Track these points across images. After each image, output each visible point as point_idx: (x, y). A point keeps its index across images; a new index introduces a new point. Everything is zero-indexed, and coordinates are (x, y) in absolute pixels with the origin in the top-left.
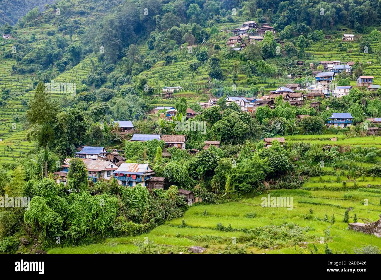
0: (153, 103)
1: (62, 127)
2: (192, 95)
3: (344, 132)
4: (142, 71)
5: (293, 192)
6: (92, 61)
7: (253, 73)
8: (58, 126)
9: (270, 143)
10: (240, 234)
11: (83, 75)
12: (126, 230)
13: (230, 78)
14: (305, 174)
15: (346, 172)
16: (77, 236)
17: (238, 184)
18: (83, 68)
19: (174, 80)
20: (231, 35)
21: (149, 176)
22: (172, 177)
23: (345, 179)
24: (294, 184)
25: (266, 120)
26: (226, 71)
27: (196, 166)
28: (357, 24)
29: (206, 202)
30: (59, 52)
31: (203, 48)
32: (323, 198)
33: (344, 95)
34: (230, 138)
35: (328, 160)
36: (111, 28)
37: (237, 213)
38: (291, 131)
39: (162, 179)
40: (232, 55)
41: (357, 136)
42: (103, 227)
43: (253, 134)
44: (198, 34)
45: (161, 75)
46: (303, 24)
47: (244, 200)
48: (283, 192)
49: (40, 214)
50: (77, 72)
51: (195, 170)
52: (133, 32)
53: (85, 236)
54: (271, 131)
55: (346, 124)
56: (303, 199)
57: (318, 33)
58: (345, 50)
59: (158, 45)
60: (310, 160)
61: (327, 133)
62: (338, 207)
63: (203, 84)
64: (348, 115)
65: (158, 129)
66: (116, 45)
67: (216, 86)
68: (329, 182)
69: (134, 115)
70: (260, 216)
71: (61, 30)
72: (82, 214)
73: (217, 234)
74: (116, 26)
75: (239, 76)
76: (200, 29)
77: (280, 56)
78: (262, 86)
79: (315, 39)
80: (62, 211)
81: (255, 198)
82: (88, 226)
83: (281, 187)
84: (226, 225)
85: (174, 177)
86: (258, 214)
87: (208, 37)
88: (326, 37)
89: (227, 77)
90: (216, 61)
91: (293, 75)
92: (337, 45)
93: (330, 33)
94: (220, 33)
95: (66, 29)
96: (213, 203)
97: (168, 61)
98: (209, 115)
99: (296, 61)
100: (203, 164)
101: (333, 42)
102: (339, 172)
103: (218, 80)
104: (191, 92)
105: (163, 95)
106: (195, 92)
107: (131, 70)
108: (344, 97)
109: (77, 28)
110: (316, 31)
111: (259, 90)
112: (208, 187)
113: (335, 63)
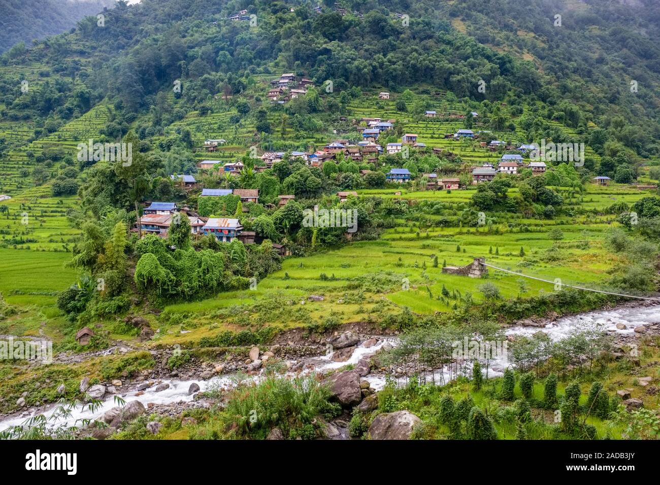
0: (196, 156)
1: (126, 182)
2: (238, 148)
3: (404, 186)
4: (172, 122)
5: (375, 243)
6: (108, 108)
7: (300, 127)
8: (120, 181)
9: (345, 197)
10: (346, 283)
11: (99, 124)
12: (236, 284)
13: (278, 131)
14: (380, 226)
15: (417, 224)
16: (190, 293)
17: (323, 237)
18: (97, 116)
19: (214, 132)
20: (269, 86)
21: (239, 231)
22: (262, 232)
23: (418, 230)
24: (373, 235)
25: (334, 175)
26: (273, 125)
27: (282, 220)
28: (391, 83)
29: (296, 255)
30: (60, 97)
31: (241, 100)
32: (403, 247)
33: (396, 151)
34: (303, 192)
35: (399, 213)
36: (131, 71)
37: (332, 264)
38: (358, 186)
39: (253, 233)
40: (277, 108)
41: (418, 190)
42: (215, 283)
43: (324, 188)
44: (234, 83)
45: (198, 126)
46: (343, 80)
47: (331, 252)
48: (365, 243)
49: (154, 271)
50: (90, 121)
51: (280, 223)
52: (155, 78)
53: (197, 292)
54: (339, 186)
55: (404, 179)
56: (387, 249)
57: (357, 89)
58: (383, 108)
59: (187, 94)
60: (383, 213)
61: (389, 188)
62: (421, 255)
63: (250, 137)
64: (405, 171)
65: (226, 184)
66: (137, 91)
67: (265, 139)
68: (403, 233)
69: (185, 169)
70: (354, 266)
71: (57, 71)
72: (191, 269)
73: (323, 284)
74: (136, 71)
75: (288, 129)
76: (237, 79)
77: (323, 111)
78: (312, 141)
79: (354, 96)
80: (172, 268)
81: (341, 250)
82: (199, 281)
83: (362, 239)
84: (329, 276)
85: (265, 231)
86: (352, 264)
87: (244, 88)
88: (364, 95)
89: (274, 131)
90: (262, 114)
91: (339, 131)
92: (375, 102)
93: (366, 91)
94: (258, 85)
95: (63, 70)
96: (302, 256)
97: (204, 112)
98: (280, 170)
99: (339, 117)
100: (288, 218)
101: (370, 100)
102: (411, 223)
103: (267, 134)
104: (237, 146)
105: (207, 148)
106: (242, 146)
107: (161, 120)
108: (397, 154)
109: (78, 69)
110: (354, 87)
111: (309, 144)
112: (295, 240)
113: (376, 120)
